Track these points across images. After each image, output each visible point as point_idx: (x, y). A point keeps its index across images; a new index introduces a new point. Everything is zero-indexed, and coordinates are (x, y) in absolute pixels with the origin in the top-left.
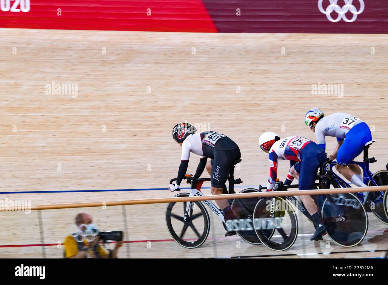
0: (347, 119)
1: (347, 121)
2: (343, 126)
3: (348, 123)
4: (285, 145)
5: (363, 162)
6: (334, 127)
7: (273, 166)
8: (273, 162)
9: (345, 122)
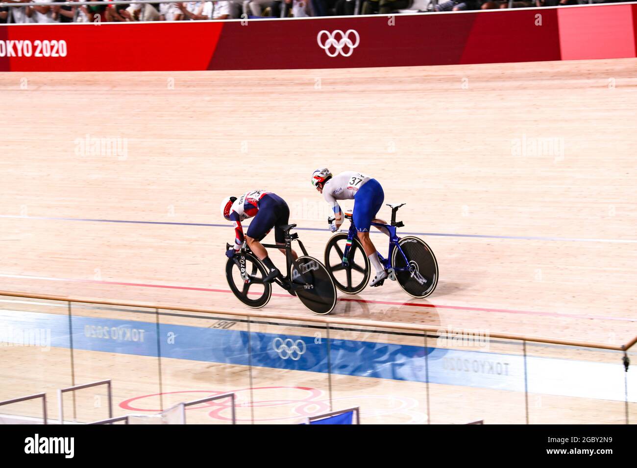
0: (354, 179)
1: (354, 181)
2: (350, 187)
3: (355, 183)
4: (244, 201)
5: (390, 225)
6: (341, 189)
7: (237, 226)
8: (236, 222)
9: (352, 182)
